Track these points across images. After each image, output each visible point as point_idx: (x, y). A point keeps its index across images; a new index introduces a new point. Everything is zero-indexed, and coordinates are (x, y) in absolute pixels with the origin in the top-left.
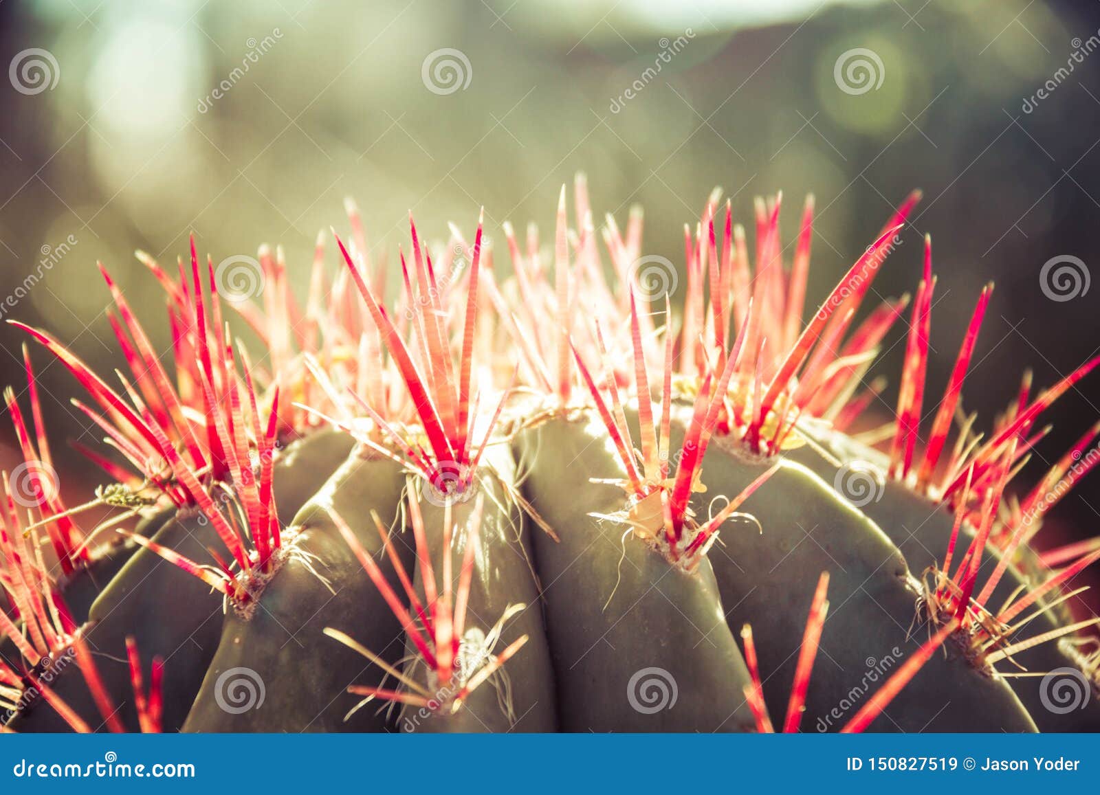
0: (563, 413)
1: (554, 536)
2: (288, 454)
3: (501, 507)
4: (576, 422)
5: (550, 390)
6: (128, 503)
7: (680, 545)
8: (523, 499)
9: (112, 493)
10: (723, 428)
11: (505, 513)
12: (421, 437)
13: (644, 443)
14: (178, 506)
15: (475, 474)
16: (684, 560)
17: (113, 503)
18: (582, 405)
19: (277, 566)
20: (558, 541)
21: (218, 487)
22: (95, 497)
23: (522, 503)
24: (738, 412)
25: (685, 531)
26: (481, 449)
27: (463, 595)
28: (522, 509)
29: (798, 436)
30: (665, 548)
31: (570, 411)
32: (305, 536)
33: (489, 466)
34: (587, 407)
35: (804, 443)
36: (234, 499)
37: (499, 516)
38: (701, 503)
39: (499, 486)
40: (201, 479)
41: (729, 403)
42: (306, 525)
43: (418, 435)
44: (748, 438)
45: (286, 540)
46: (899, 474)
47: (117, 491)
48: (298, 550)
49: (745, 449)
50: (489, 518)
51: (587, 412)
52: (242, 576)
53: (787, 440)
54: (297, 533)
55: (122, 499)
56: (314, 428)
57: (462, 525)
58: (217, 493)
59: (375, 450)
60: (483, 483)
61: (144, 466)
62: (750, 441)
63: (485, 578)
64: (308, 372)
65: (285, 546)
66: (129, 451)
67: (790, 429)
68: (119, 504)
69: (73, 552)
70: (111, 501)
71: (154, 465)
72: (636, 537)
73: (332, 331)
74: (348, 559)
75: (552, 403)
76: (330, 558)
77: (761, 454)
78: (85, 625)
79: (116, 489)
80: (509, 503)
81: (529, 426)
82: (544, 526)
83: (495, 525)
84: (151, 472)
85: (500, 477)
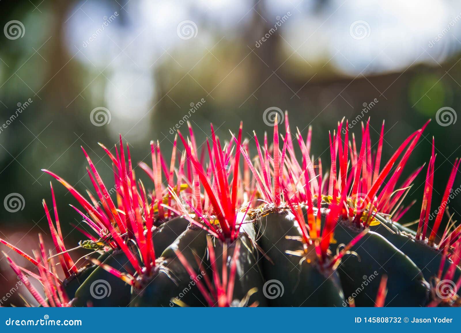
0: (276, 210)
1: (272, 262)
2: (161, 228)
3: (249, 249)
4: (282, 213)
5: (271, 201)
6: (92, 248)
7: (325, 266)
8: (259, 246)
9: (86, 243)
10: (345, 217)
11: (251, 252)
12: (216, 220)
13: (310, 222)
14: (114, 249)
15: (238, 235)
16: (327, 272)
17: (85, 248)
18: (284, 207)
19: (154, 274)
20: (273, 264)
21: (130, 241)
22: (79, 245)
23: (258, 248)
24: (351, 210)
25: (327, 260)
26: (240, 225)
27: (231, 286)
28: (259, 251)
29: (377, 220)
30: (318, 267)
31: (280, 209)
32: (166, 261)
33: (244, 232)
34: (286, 208)
35: (379, 223)
36: (136, 246)
37: (248, 253)
38: (334, 248)
39: (249, 241)
40: (123, 238)
41: (347, 206)
42: (166, 257)
43: (214, 219)
44: (355, 221)
45: (158, 263)
46: (421, 238)
47: (88, 243)
48: (163, 267)
49: (354, 226)
50: (244, 254)
51: (287, 210)
52: (139, 278)
53: (372, 222)
54: (162, 260)
55: (90, 246)
56: (172, 217)
57: (232, 256)
58: (130, 244)
59: (196, 225)
60: (242, 239)
61: (100, 232)
62: (356, 223)
63: (241, 279)
64: (170, 194)
65: (157, 266)
66: (93, 226)
67: (373, 218)
68: (88, 248)
69: (69, 269)
70: (85, 247)
71: (103, 232)
72: (307, 263)
73: (181, 177)
74: (184, 272)
75: (272, 205)
76: (177, 271)
77: (361, 228)
78: (73, 299)
79: (88, 241)
80: (253, 248)
81: (262, 215)
82: (268, 258)
83: (247, 257)
84: (103, 235)
85: (250, 237)
